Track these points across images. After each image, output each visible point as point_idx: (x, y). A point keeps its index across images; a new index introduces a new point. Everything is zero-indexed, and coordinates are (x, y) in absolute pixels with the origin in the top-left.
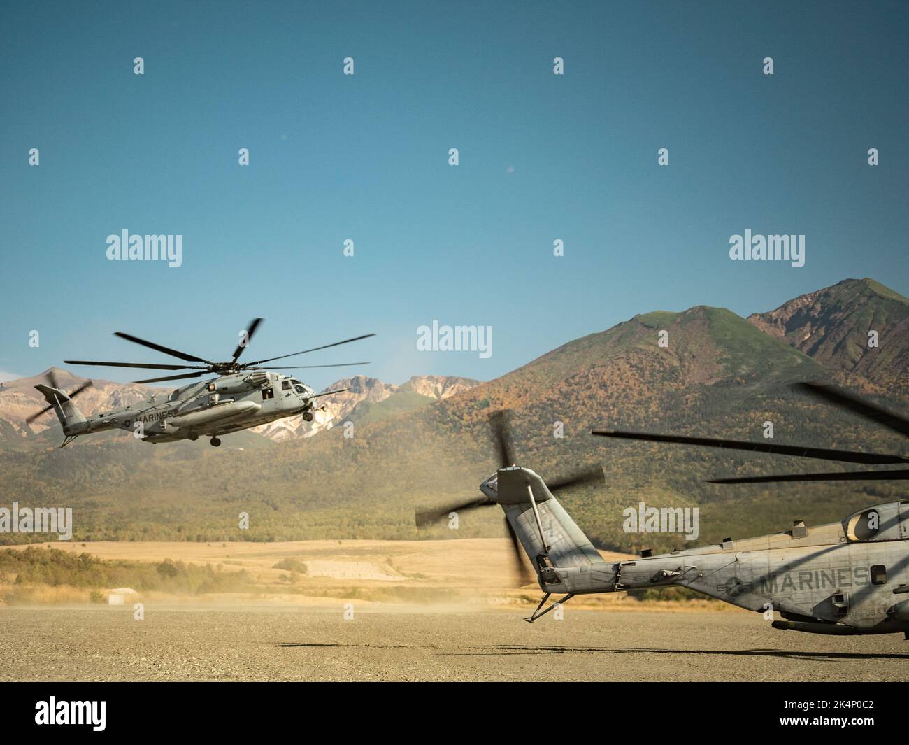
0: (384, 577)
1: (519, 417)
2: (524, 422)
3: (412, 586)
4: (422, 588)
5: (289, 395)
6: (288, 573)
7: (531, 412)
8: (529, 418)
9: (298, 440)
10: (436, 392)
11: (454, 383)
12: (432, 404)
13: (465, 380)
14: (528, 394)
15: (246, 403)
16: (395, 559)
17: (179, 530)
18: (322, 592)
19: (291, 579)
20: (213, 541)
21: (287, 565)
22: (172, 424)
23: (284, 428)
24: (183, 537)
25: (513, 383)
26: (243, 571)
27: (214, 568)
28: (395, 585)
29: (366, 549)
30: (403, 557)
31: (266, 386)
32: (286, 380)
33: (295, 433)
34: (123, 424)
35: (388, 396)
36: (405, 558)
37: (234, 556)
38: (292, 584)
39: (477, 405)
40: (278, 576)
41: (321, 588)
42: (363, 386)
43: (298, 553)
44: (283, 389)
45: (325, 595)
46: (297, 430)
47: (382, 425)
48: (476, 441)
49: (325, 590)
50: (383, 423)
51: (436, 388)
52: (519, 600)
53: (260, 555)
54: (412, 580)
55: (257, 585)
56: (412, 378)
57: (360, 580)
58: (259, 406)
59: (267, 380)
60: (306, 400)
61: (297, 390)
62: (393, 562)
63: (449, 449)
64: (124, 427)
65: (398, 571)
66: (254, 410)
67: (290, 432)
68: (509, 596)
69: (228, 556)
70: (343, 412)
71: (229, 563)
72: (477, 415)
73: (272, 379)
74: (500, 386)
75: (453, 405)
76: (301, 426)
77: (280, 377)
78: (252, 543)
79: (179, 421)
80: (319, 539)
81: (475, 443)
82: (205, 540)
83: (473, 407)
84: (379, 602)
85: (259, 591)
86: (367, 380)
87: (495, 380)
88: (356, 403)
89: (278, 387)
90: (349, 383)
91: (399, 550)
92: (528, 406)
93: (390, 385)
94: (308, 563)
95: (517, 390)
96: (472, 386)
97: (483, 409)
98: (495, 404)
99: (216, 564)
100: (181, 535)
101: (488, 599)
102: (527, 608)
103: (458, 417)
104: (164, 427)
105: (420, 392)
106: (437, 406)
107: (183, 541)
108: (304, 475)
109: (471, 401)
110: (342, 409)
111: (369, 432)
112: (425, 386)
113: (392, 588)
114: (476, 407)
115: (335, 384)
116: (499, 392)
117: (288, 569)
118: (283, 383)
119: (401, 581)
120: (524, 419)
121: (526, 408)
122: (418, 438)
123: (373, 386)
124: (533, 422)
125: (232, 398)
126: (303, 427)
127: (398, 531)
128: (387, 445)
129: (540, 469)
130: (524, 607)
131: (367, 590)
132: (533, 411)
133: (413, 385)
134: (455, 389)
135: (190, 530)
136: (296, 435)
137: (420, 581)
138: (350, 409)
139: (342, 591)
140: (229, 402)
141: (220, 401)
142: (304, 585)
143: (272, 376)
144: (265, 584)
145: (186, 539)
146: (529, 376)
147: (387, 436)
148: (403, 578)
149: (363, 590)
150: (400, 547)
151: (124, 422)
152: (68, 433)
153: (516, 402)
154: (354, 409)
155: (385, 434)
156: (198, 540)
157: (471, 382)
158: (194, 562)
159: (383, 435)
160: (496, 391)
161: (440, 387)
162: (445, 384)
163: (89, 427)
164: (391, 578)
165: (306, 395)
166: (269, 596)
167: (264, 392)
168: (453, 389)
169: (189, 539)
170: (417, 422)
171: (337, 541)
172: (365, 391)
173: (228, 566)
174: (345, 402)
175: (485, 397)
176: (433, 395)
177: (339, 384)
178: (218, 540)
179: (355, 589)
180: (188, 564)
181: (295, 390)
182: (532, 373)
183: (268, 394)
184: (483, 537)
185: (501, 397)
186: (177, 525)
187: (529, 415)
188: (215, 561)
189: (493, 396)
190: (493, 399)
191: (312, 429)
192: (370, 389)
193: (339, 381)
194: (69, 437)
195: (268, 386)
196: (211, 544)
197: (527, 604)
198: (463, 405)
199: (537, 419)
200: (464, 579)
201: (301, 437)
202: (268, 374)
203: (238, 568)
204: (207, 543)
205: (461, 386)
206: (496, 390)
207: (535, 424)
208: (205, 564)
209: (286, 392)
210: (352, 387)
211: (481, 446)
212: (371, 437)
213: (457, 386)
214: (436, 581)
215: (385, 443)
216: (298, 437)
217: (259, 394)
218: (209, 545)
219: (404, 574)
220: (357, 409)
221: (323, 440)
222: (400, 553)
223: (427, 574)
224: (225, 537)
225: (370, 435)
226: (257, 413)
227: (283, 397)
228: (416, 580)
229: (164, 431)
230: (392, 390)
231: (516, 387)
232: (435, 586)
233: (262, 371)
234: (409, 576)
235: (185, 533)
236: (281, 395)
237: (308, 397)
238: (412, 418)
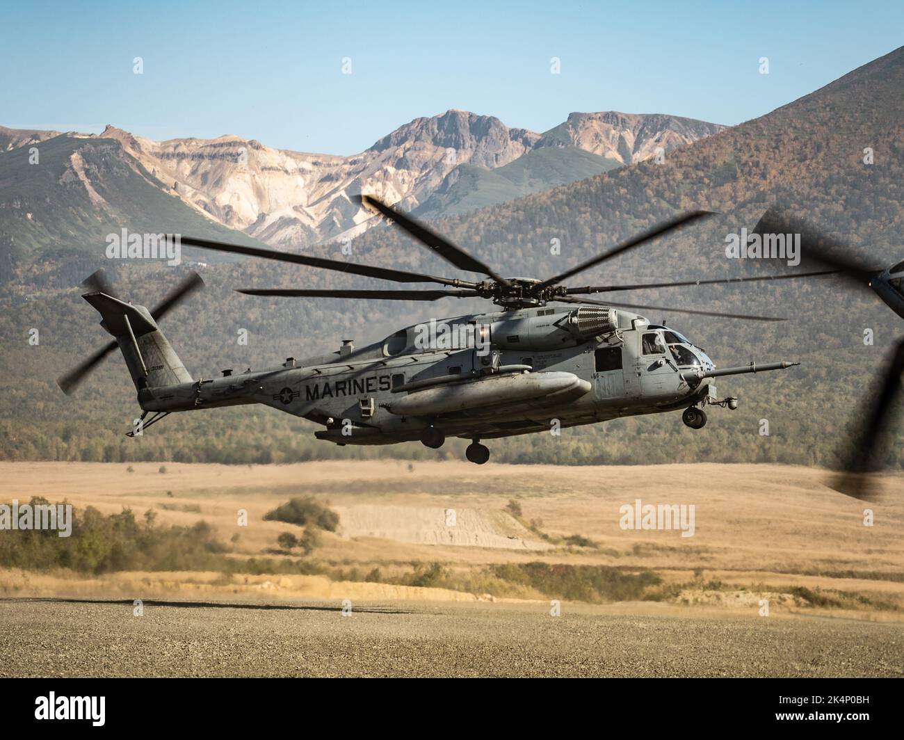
0: (501, 542)
1: (800, 203)
2: (811, 215)
3: (565, 562)
4: (584, 568)
5: (656, 366)
6: (296, 530)
7: (827, 194)
8: (822, 206)
9: (323, 247)
10: (622, 148)
11: (661, 130)
12: (614, 173)
13: (684, 121)
14: (821, 155)
15: (557, 377)
16: (529, 505)
17: (66, 438)
18: (367, 571)
19: (303, 544)
20: (140, 460)
21: (294, 513)
22: (388, 407)
23: (294, 221)
24: (74, 451)
25: (790, 130)
26: (202, 528)
27: (139, 518)
28: (527, 560)
29: (467, 481)
30: (546, 499)
31: (606, 340)
32: (650, 331)
33: (317, 231)
34: (274, 397)
35: (517, 156)
36: (548, 501)
37: (182, 494)
38: (306, 553)
39: (709, 178)
40: (276, 536)
41: (367, 564)
42: (466, 134)
43: (319, 488)
44: (645, 352)
45: (374, 577)
46: (322, 226)
47: (504, 217)
48: (707, 254)
49: (376, 566)
50: (508, 213)
51: (621, 138)
52: (789, 597)
53: (239, 491)
54: (564, 550)
55: (228, 556)
56: (571, 116)
57: (452, 548)
58: (587, 385)
59: (610, 329)
60: (694, 381)
61: (675, 357)
62: (523, 510)
63: (648, 271)
64: (278, 402)
65: (533, 529)
66: (577, 392)
67: (306, 228)
68: (769, 589)
69: (169, 493)
70: (421, 187)
71: (173, 508)
72: (708, 198)
73: (620, 327)
74: (761, 135)
75: (658, 177)
76: (331, 215)
77: (639, 323)
78: (224, 466)
79: (405, 403)
80: (367, 459)
81: (703, 259)
82: (122, 459)
83: (700, 180)
84: (489, 596)
85: (233, 567)
86: (474, 120)
87: (751, 122)
88: (448, 170)
89: (633, 344)
90: (435, 127)
91: (538, 484)
92: (821, 180)
93: (523, 131)
94: (338, 508)
95: (797, 145)
96: (700, 135)
97: (722, 185)
98: (750, 174)
99: (144, 510)
100: (69, 448)
101: (723, 595)
102: (805, 615)
103: (669, 202)
104: (368, 412)
105: (586, 146)
106: (622, 179)
107: (74, 459)
108: (335, 322)
109: (697, 167)
110: (421, 182)
111: (477, 229)
112: (597, 135)
113: (520, 566)
114: (707, 181)
115: (403, 127)
116: (757, 149)
117: (299, 521)
118: (645, 336)
119: (539, 553)
120: (811, 208)
121: (817, 185)
122: (581, 246)
123: (487, 134)
124: (832, 213)
125: (527, 362)
126: (335, 219)
127: (534, 445)
128: (513, 260)
129: (843, 315)
130: (797, 613)
131: (467, 570)
132: (833, 191)
133: (571, 132)
134: (664, 142)
135: (89, 437)
136: (320, 237)
137: (578, 552)
138: (435, 182)
139: (410, 570)
140: (522, 371)
141: (502, 367)
142: (334, 558)
143: (620, 318)
144: (247, 553)
145: (79, 456)
146: (825, 115)
147: (514, 241)
148: (545, 546)
149: (458, 570)
150: (539, 478)
151: (278, 391)
152: (147, 405)
153: (794, 170)
154: (446, 181)
155: (510, 237)
156: (108, 458)
157: (697, 126)
158: (94, 505)
159: (506, 240)
160: (752, 146)
161: (630, 138)
162: (641, 131)
163: (197, 395)
164: (517, 544)
165: (695, 369)
166: (253, 578)
167: (601, 355)
168: (658, 141)
169: (87, 456)
170: (580, 212)
171: (405, 463)
172: (467, 145)
173: (171, 514)
174: (425, 166)
175: (728, 159)
176: (614, 155)
177: (413, 127)
178: (148, 457)
179: (436, 567)
180: (85, 509)
181: (670, 357)
182: (832, 109)
183: (610, 359)
184: (716, 461)
185: (762, 159)
186: (61, 425)
187: (823, 200)
188: (141, 504)
189: (745, 158)
190: (746, 164)
191: (354, 225)
192: (479, 141)
193: (413, 122)
194: (150, 415)
195: (611, 341)
196: (137, 466)
197: (807, 606)
198: (679, 176)
199: (841, 209)
200: (672, 549)
201: (331, 241)
202: (613, 315)
203: (190, 520)
204: (125, 465)
205: (676, 135)
206: (753, 144)
207: (836, 220)
208: (118, 509)
209: (648, 360)
210: (442, 135)
211: (716, 265)
212: (480, 243)
213: (666, 135)
214: (615, 554)
215: (512, 256)
216: (324, 240)
217: (588, 358)
218: (130, 470)
219: (545, 537)
220: (452, 181)
221: (378, 247)
222: (538, 492)
223: (595, 537)
224: (165, 451)
225: (478, 238)
226: (581, 399)
227: (643, 370)
228: (570, 551)
229: (369, 421)
230: (526, 142)
231: (796, 139)
232: (611, 565)
233: (601, 307)
234: (555, 542)
235: (78, 443)
236: (638, 365)
237: (700, 375)
238: (568, 204)
